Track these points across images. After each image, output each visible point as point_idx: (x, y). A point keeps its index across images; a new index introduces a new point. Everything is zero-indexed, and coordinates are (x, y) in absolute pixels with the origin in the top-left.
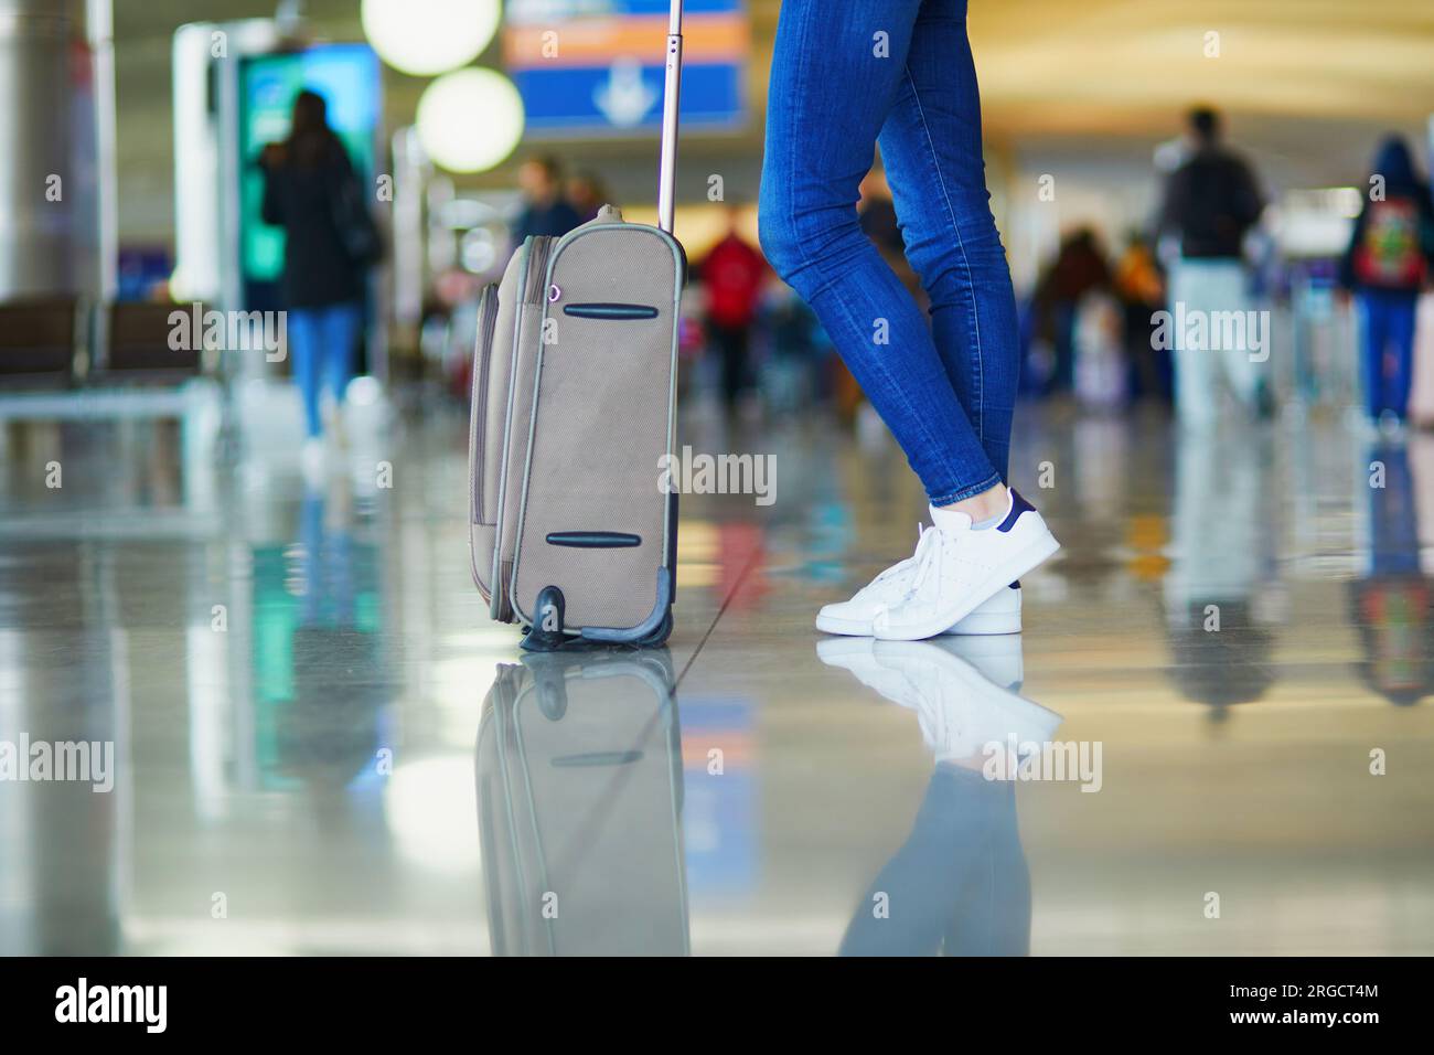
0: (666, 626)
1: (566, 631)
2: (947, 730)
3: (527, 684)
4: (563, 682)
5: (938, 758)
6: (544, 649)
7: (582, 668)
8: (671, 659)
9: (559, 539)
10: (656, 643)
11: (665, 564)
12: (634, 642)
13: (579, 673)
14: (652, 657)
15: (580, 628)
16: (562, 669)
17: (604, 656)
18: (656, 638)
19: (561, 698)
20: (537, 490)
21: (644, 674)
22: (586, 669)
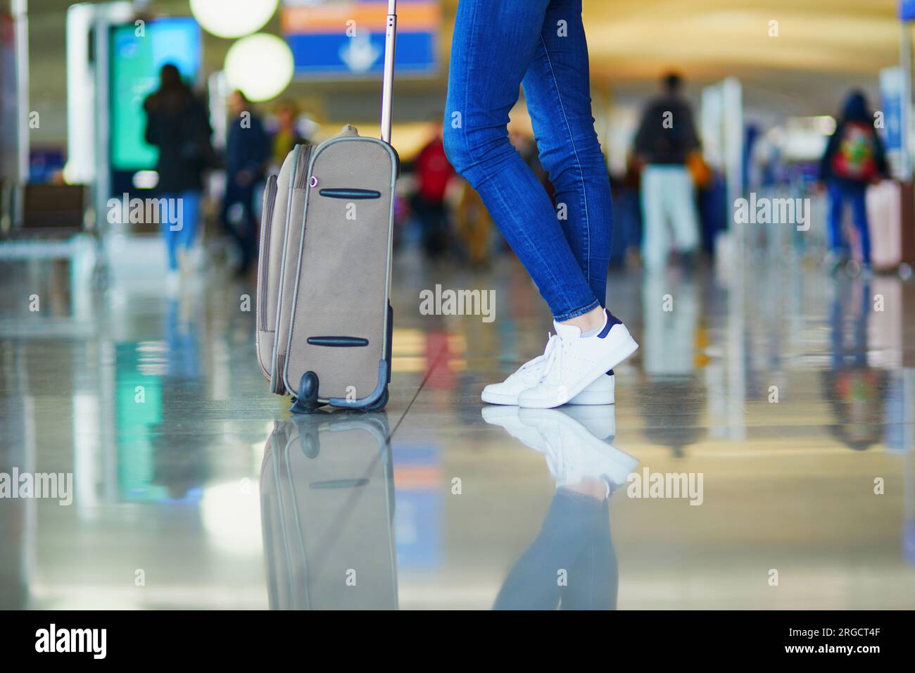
0: (384, 398)
1: (319, 401)
2: (564, 466)
3: (294, 436)
4: (318, 433)
5: (558, 485)
6: (306, 412)
7: (330, 425)
8: (387, 419)
9: (315, 341)
10: (378, 408)
11: (384, 358)
12: (363, 408)
13: (328, 428)
14: (374, 418)
15: (328, 399)
16: (316, 425)
17: (344, 417)
18: (378, 406)
19: (316, 444)
20: (301, 309)
21: (370, 428)
22: (332, 426)
